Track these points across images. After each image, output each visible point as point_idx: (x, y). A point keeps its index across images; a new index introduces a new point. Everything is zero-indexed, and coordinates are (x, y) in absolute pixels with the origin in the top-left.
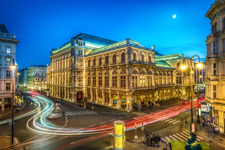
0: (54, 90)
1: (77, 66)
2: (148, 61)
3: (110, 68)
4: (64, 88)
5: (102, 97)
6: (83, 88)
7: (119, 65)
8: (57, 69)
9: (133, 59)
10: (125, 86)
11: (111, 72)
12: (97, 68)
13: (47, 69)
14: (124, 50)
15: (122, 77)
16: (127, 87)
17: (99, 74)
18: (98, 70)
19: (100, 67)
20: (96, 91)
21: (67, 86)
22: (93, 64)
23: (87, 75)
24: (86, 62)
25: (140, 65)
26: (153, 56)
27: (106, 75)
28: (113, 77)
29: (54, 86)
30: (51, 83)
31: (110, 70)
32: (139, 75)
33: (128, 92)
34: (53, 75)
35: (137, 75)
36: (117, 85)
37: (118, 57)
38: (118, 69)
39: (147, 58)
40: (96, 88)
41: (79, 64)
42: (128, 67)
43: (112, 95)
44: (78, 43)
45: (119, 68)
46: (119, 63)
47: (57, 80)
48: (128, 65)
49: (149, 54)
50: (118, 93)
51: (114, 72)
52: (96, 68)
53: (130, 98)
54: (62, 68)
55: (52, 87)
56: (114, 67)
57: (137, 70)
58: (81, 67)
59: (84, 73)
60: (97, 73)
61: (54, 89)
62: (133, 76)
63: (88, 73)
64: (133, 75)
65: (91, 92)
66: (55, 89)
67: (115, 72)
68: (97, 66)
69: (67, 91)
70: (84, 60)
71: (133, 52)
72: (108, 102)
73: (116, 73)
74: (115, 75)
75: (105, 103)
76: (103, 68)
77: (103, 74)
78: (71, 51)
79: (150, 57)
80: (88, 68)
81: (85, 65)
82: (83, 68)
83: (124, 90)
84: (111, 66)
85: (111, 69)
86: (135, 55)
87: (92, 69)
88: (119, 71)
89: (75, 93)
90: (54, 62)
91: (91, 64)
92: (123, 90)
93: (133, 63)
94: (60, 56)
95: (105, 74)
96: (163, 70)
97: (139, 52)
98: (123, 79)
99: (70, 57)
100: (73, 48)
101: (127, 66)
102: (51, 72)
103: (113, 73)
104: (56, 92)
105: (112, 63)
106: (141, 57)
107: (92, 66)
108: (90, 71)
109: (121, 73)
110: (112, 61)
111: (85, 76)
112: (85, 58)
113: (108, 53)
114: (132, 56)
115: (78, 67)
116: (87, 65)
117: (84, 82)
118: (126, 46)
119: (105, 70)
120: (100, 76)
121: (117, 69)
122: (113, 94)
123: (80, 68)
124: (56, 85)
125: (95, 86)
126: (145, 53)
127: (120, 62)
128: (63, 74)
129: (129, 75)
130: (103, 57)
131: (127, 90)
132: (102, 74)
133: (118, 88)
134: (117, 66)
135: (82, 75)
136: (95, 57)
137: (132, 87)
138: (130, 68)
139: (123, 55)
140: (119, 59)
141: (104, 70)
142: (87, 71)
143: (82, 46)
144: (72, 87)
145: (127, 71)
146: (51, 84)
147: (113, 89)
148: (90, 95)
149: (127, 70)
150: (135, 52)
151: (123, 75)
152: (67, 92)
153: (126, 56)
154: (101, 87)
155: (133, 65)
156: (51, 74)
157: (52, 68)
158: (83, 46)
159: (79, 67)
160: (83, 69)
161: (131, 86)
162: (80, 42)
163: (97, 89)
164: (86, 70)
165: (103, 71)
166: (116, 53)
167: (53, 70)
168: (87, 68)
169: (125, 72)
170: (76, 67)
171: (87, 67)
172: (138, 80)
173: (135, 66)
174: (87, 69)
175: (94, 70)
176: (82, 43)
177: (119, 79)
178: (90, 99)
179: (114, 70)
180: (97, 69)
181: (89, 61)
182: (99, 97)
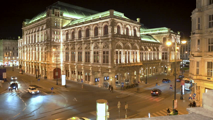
0: (27, 66)
1: (54, 39)
2: (133, 35)
3: (91, 41)
4: (38, 63)
5: (81, 75)
6: (60, 64)
7: (101, 39)
8: (31, 42)
9: (116, 32)
10: (108, 62)
11: (92, 46)
12: (77, 42)
13: (19, 42)
14: (107, 22)
15: (104, 53)
16: (110, 64)
17: (78, 49)
18: (77, 44)
19: (79, 41)
20: (75, 68)
21: (42, 62)
22: (71, 37)
23: (64, 50)
24: (63, 34)
25: (124, 39)
26: (138, 29)
27: (87, 50)
28: (94, 53)
29: (27, 62)
30: (24, 58)
31: (91, 44)
32: (123, 50)
33: (111, 69)
34: (25, 49)
35: (121, 50)
36: (99, 61)
37: (100, 30)
38: (100, 43)
39: (132, 32)
40: (75, 64)
41: (56, 36)
42: (111, 41)
43: (93, 73)
44: (55, 13)
45: (101, 43)
46: (101, 37)
47: (31, 55)
48: (111, 38)
49: (134, 27)
50: (100, 70)
51: (96, 46)
52: (75, 42)
53: (113, 75)
54: (36, 42)
55: (25, 63)
56: (96, 40)
57: (122, 45)
58: (58, 41)
59: (62, 47)
60: (77, 47)
61: (27, 65)
62: (116, 51)
63: (66, 47)
64: (117, 50)
65: (70, 69)
66: (28, 65)
67: (96, 47)
68: (77, 40)
69: (42, 67)
70: (61, 33)
71: (118, 25)
72: (89, 80)
73: (98, 48)
74: (96, 50)
75: (86, 81)
76: (83, 42)
77: (83, 48)
78: (47, 22)
79: (135, 30)
80: (66, 41)
81: (62, 38)
82: (60, 42)
83: (106, 67)
84: (92, 40)
85: (92, 43)
86: (119, 27)
87: (70, 42)
88: (101, 45)
89: (51, 69)
90: (27, 34)
91: (70, 36)
93: (117, 37)
94: (34, 27)
95: (86, 48)
96: (148, 45)
97: (124, 24)
98: (106, 55)
99: (45, 29)
100: (49, 19)
101: (110, 40)
102: (24, 46)
103: (94, 48)
104: (30, 68)
105: (93, 36)
106: (125, 31)
107: (71, 39)
108: (68, 45)
109: (104, 47)
110: (93, 34)
111: (63, 51)
112: (63, 30)
113: (89, 25)
114: (116, 29)
115: (55, 40)
116: (65, 38)
117: (62, 58)
118: (109, 18)
119: (85, 44)
120: (80, 51)
121: (99, 43)
122: (95, 72)
123: (57, 42)
124: (29, 60)
125: (74, 63)
126: (130, 26)
127: (102, 35)
128: (37, 48)
129: (112, 51)
130: (83, 29)
131: (109, 67)
132: (81, 48)
133: (100, 65)
134: (99, 40)
135: (60, 49)
136: (74, 29)
137: (115, 63)
138: (113, 43)
139: (106, 28)
140: (101, 32)
141: (84, 44)
142: (65, 45)
143: (58, 16)
144: (48, 63)
145: (110, 46)
146: (24, 60)
147: (95, 66)
148: (69, 73)
149: (110, 44)
150: (119, 24)
151: (106, 50)
152: (42, 69)
153: (110, 29)
154: (81, 63)
155: (117, 39)
156: (24, 48)
157: (24, 41)
158: (60, 16)
159: (56, 41)
160: (60, 43)
161: (114, 63)
162: (56, 12)
163: (76, 66)
164: (64, 44)
165: (83, 45)
166: (98, 25)
167: (25, 44)
168: (64, 41)
169: (108, 47)
170: (53, 40)
171: (65, 40)
172: (122, 56)
173: (119, 40)
174: (64, 43)
175: (73, 44)
176: (59, 13)
177: (101, 54)
178: (68, 76)
179: (96, 44)
180: (76, 43)
181: (67, 34)
182: (79, 74)
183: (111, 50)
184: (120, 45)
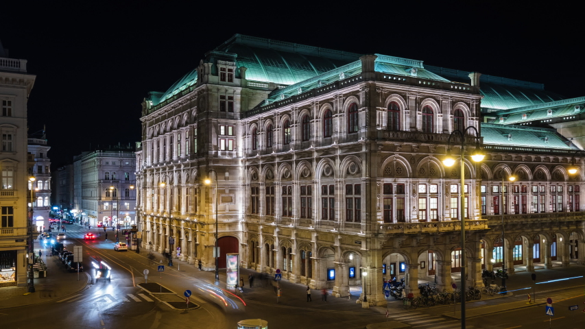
0: (153, 229)
1: (217, 148)
2: (450, 130)
3: (315, 155)
4: (179, 220)
5: (291, 257)
6: (236, 223)
7: (341, 148)
8: (161, 160)
9: (384, 124)
10: (358, 219)
11: (318, 170)
12: (279, 156)
13: (138, 158)
14: (355, 94)
15: (349, 189)
16: (363, 223)
17: (283, 177)
18: (279, 164)
19: (284, 153)
20: (275, 235)
21: (188, 219)
22: (265, 143)
23: (248, 182)
24: (244, 134)
25: (414, 145)
26: (472, 110)
27: (304, 181)
28: (324, 189)
29: (152, 217)
30: (145, 206)
31: (315, 163)
32: (411, 180)
33: (366, 238)
34: (149, 180)
35: (401, 181)
36: (336, 216)
37: (338, 118)
38: (338, 161)
39: (445, 120)
40: (273, 224)
41: (223, 141)
42: (366, 153)
43: (321, 250)
44: (220, 72)
45: (342, 158)
46: (340, 140)
47: (162, 198)
48: (366, 145)
49: (453, 103)
50: (337, 244)
51: (328, 170)
52: (273, 158)
53: (373, 260)
54: (175, 158)
55: (148, 220)
56: (326, 152)
57: (405, 163)
58: (231, 155)
59: (241, 172)
60: (279, 172)
61: (152, 226)
62: (385, 185)
63: (252, 172)
64: (389, 180)
65: (261, 239)
66: (155, 227)
67: (329, 172)
68: (278, 151)
69: (187, 233)
70: (240, 131)
71: (389, 101)
72: (310, 276)
73: (332, 175)
74: (329, 182)
75: (302, 277)
76: (295, 158)
77: (295, 176)
78: (198, 99)
79: (459, 115)
80: (251, 155)
81: (242, 146)
82: (235, 156)
83: (354, 234)
84: (317, 151)
85: (318, 160)
86: (394, 109)
87: (262, 158)
88: (340, 167)
89: (208, 240)
90: (153, 136)
91: (261, 142)
92: (351, 232)
93: (384, 139)
94: (170, 115)
95: (302, 176)
97: (413, 98)
98: (353, 196)
100: (203, 90)
101: (364, 150)
102: (145, 171)
103: (323, 175)
104: (159, 235)
105: (320, 139)
106: (419, 117)
107: (264, 148)
108: (258, 166)
109: (348, 173)
110: (321, 133)
111: (244, 185)
112: (243, 121)
113: (309, 105)
114: (384, 114)
115: (219, 152)
116: (250, 146)
117: (241, 206)
118: (360, 81)
119: (300, 164)
121: (334, 159)
122: (325, 248)
123: (227, 157)
124: (158, 211)
125: (272, 220)
126: (438, 102)
127: (344, 135)
128: (175, 175)
129: (371, 182)
130: (295, 117)
131: (361, 234)
132: (291, 176)
133: (337, 226)
134: (334, 149)
135: (235, 179)
136: (271, 118)
137: (381, 222)
138: (372, 158)
139: (353, 110)
140: (340, 124)
141: (297, 162)
142: (248, 167)
143: (231, 80)
144: (202, 220)
145: (364, 167)
146: (145, 210)
147: (324, 229)
148: (258, 250)
149: (364, 162)
150: (396, 98)
151: (354, 181)
152: (187, 237)
153: (362, 115)
154: (290, 221)
155: (388, 145)
156: (145, 176)
157: (146, 157)
158: (237, 81)
159: (222, 154)
160: (235, 161)
161: (376, 220)
162: (224, 70)
163: (277, 230)
164: (247, 164)
165: (294, 165)
166: (332, 104)
167: (149, 163)
168: (248, 155)
169: (359, 172)
170: (213, 152)
171: (250, 152)
172: (407, 199)
173: (393, 149)
174: (248, 160)
175: (270, 164)
176: (230, 70)
177: (340, 193)
178: (258, 262)
179: (328, 163)
180: (277, 160)
181: (255, 134)
182: (284, 256)
183: (366, 180)
184: (398, 163)
